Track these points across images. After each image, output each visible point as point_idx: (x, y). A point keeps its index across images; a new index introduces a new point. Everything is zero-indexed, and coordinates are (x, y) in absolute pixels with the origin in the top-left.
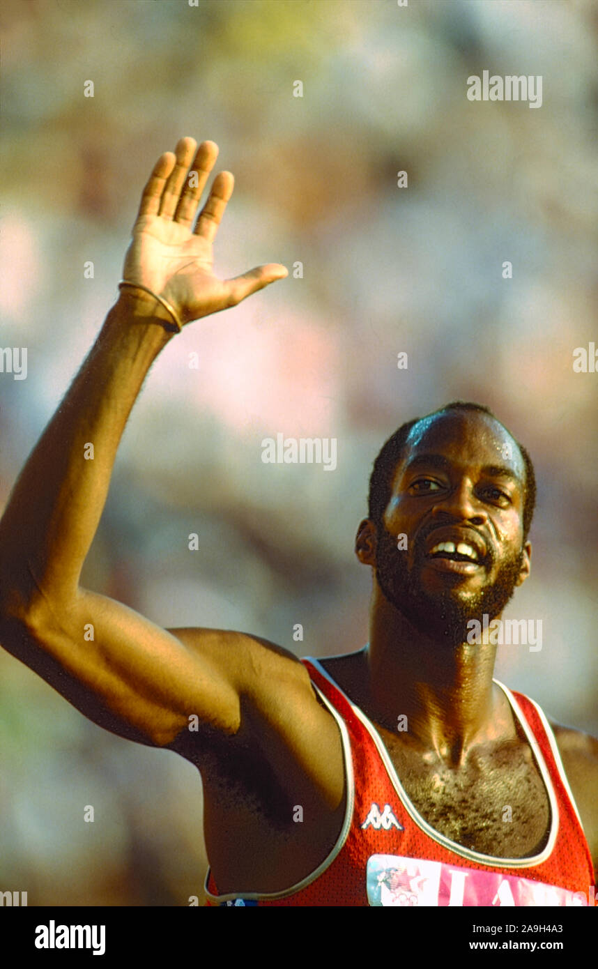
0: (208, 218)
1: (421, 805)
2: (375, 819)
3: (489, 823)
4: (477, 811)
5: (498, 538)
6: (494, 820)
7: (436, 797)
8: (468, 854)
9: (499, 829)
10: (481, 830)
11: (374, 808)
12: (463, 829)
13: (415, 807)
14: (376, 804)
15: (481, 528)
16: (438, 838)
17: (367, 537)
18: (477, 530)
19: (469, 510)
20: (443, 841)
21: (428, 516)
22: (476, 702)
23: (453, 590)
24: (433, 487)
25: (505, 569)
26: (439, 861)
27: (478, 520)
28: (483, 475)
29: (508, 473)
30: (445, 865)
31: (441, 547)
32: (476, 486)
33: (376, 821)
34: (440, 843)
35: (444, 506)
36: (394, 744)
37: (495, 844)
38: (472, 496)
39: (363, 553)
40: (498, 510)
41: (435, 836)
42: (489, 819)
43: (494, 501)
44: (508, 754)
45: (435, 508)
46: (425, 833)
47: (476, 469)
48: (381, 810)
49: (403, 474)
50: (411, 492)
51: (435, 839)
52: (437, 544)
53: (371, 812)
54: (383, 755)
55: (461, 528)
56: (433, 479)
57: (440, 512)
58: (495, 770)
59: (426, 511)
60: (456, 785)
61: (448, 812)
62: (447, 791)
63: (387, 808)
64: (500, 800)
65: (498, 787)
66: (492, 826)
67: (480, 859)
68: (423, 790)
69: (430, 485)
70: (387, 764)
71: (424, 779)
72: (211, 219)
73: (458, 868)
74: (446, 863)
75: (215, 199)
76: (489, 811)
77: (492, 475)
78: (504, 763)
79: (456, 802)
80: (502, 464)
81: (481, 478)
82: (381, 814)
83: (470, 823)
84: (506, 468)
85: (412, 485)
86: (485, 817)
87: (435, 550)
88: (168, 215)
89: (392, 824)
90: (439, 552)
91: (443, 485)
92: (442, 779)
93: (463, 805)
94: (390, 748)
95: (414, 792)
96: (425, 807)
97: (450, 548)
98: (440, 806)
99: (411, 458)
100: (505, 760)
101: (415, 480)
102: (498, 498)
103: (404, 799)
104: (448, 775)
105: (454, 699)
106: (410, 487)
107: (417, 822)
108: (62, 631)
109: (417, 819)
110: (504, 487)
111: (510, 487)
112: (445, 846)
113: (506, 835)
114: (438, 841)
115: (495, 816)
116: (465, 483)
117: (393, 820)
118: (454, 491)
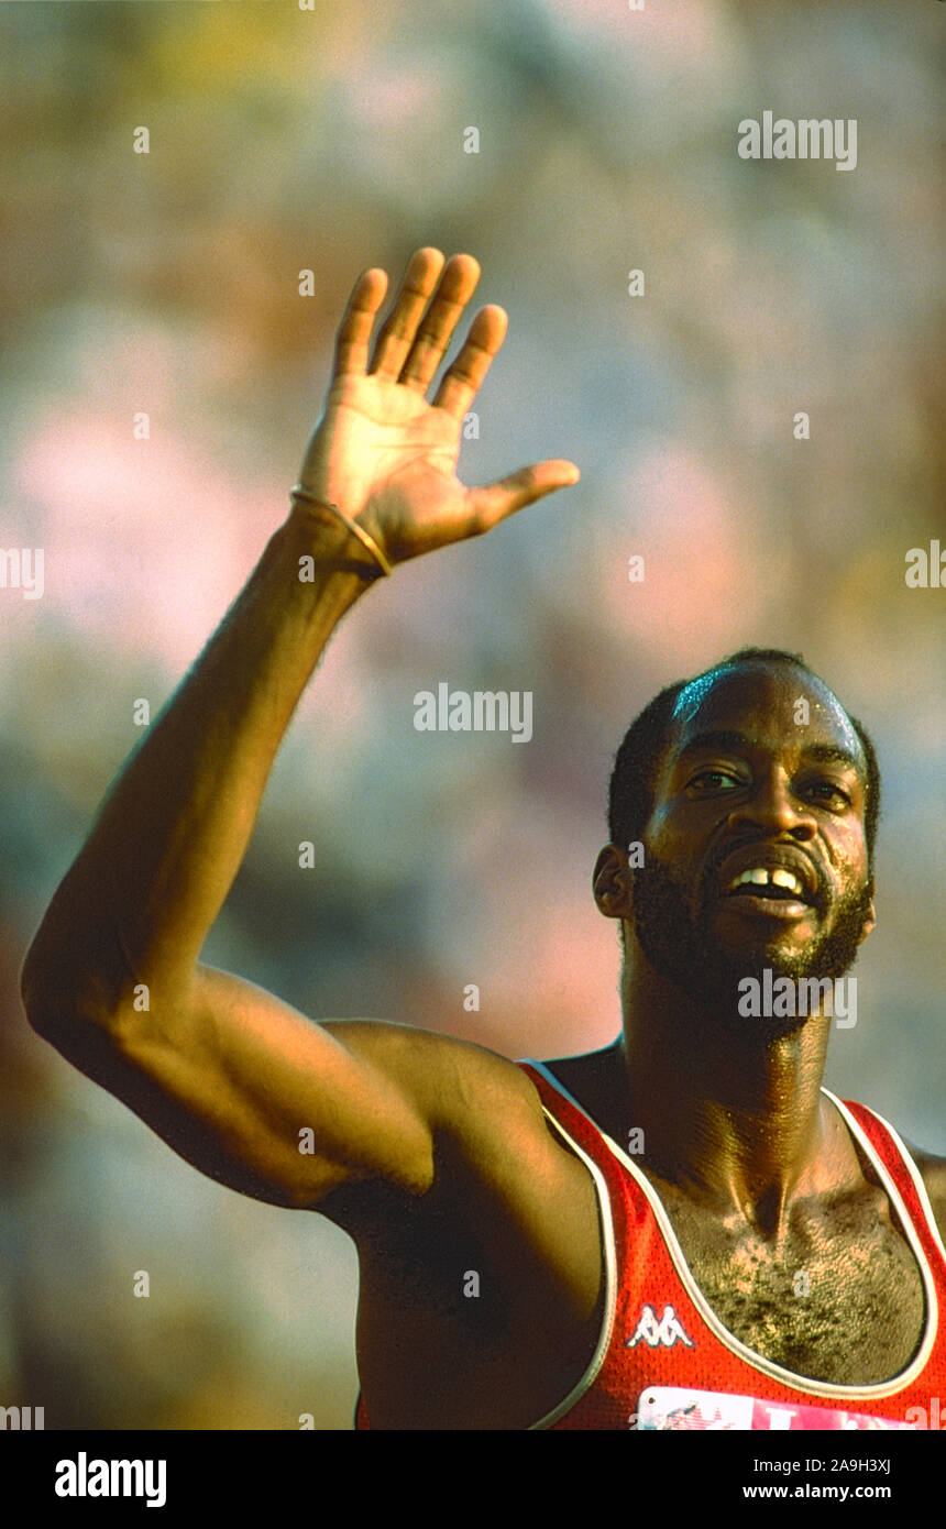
0: (458, 379)
1: (722, 1302)
2: (650, 1330)
3: (829, 1326)
4: (808, 1308)
5: (833, 861)
6: (836, 1321)
7: (746, 1288)
8: (794, 1382)
9: (844, 1335)
10: (815, 1338)
11: (647, 1312)
12: (789, 1338)
13: (712, 1307)
14: (650, 1306)
15: (807, 845)
16: (749, 1358)
17: (615, 874)
18: (802, 849)
19: (789, 817)
20: (756, 1362)
21: (721, 830)
22: (798, 1132)
23: (770, 946)
24: (726, 782)
25: (846, 912)
26: (749, 1395)
27: (803, 833)
28: (805, 761)
29: (845, 756)
30: (759, 1401)
31: (746, 878)
32: (794, 779)
33: (652, 1334)
34: (752, 1364)
35: (748, 812)
36: (680, 1205)
37: (836, 1359)
38: (788, 795)
39: (610, 900)
40: (832, 816)
41: (743, 1354)
42: (828, 1319)
43: (824, 801)
44: (853, 1210)
45: (732, 816)
46: (728, 1350)
47: (793, 752)
48: (658, 1317)
49: (674, 767)
50: (690, 793)
51: (745, 1359)
52: (740, 873)
53: (643, 1320)
54: (663, 1224)
55: (776, 846)
56: (726, 771)
57: (741, 821)
58: (835, 1238)
59: (717, 823)
60: (776, 1267)
61: (765, 1313)
62: (762, 1278)
63: (669, 1312)
64: (845, 1286)
65: (841, 1265)
66: (832, 1332)
67: (813, 1389)
68: (725, 1278)
69: (720, 781)
70: (669, 1239)
71: (728, 1260)
72: (463, 381)
73: (781, 1405)
74: (762, 1398)
75: (475, 351)
76: (828, 1306)
77: (819, 760)
78: (848, 1225)
79: (776, 1296)
80: (833, 743)
81: (802, 765)
82: (659, 1321)
83: (798, 1329)
84: (840, 749)
85: (691, 783)
86: (822, 1316)
87: (736, 883)
88: (391, 372)
89: (677, 1337)
90: (743, 885)
91: (740, 780)
92: (754, 1260)
93: (788, 1299)
94: (672, 1213)
95: (712, 1284)
96: (730, 1305)
97: (761, 877)
98: (752, 1302)
99: (686, 740)
100: (848, 1220)
101: (696, 774)
102: (830, 798)
103: (695, 1296)
104: (762, 1252)
105: (767, 1129)
106: (687, 786)
107: (715, 1332)
108: (165, 1041)
109: (716, 1328)
110: (839, 780)
111: (848, 778)
112: (760, 1368)
113: (855, 1344)
114: (748, 1362)
115: (838, 1314)
116: (777, 773)
117: (678, 1330)
118: (760, 786)
